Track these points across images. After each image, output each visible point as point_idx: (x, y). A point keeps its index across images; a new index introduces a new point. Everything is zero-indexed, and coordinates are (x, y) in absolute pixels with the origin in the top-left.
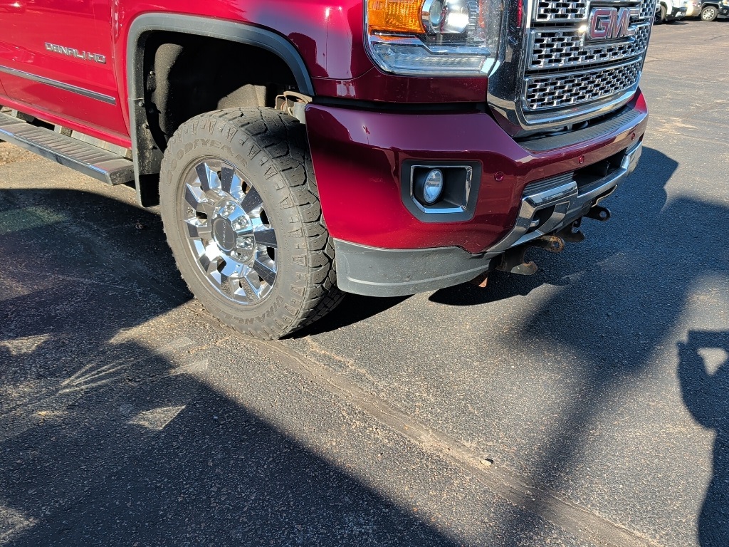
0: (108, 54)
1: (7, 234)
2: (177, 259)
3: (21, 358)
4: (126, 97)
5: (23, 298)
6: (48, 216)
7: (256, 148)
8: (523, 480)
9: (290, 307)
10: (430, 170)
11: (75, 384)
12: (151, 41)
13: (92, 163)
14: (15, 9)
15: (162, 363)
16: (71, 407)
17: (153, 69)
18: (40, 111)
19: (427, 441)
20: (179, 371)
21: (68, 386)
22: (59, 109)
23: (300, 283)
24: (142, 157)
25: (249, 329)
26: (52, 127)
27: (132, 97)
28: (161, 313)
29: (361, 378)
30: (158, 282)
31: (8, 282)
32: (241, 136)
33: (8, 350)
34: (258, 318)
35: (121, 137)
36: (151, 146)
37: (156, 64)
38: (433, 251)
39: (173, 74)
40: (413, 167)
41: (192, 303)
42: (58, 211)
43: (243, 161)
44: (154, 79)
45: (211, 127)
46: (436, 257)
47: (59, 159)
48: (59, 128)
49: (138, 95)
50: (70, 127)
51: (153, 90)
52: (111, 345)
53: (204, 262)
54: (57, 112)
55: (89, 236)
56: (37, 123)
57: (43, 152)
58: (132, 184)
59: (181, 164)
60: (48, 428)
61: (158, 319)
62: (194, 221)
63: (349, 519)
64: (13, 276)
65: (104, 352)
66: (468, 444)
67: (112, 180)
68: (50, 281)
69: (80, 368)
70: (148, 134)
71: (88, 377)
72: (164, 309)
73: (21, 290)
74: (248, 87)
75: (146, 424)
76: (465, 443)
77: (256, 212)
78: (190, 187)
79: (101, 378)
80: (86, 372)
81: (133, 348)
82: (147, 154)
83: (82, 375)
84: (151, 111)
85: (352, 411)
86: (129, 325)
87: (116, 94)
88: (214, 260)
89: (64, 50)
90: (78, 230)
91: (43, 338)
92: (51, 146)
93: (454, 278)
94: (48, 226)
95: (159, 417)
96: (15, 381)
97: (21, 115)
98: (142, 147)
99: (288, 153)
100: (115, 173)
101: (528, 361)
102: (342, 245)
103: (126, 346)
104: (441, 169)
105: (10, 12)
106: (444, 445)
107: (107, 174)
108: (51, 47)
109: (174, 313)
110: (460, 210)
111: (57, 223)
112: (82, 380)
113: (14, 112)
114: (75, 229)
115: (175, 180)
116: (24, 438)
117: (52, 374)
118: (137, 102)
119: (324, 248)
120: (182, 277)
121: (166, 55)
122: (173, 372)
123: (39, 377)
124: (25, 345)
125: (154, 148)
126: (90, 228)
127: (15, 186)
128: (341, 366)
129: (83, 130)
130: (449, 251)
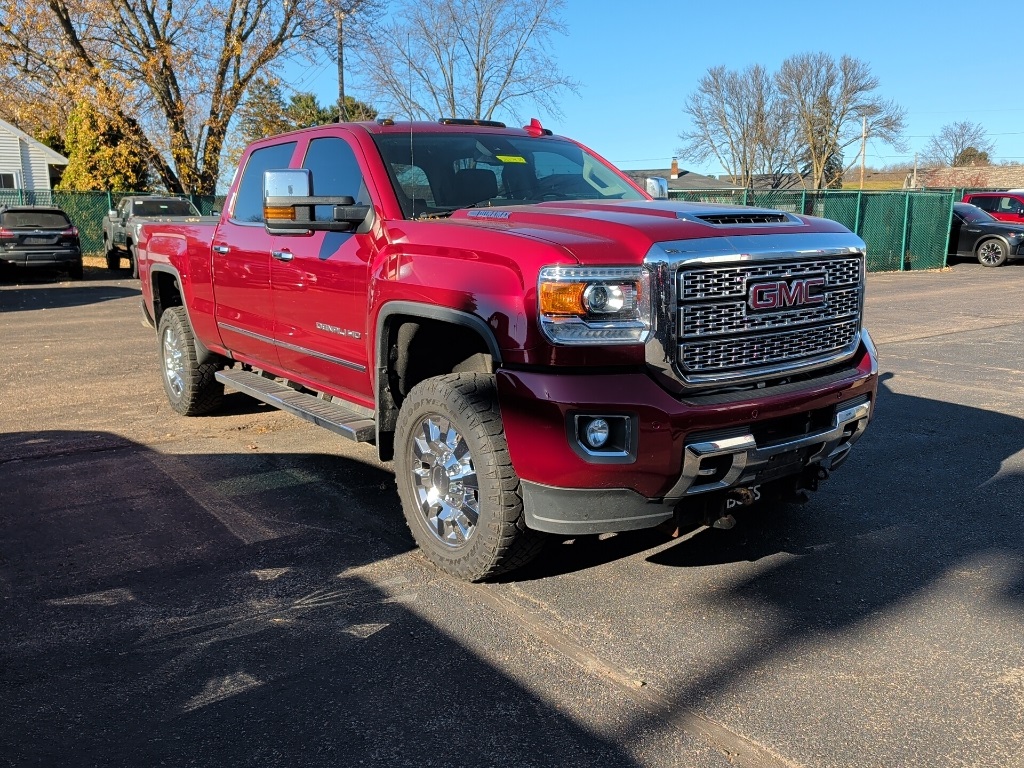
0: (363, 332)
1: (266, 492)
2: (404, 506)
3: (265, 583)
4: (374, 365)
5: (274, 540)
6: (302, 477)
7: (464, 405)
8: (669, 699)
9: (488, 545)
10: (594, 419)
11: (306, 603)
12: (394, 322)
13: (343, 423)
14: (298, 289)
15: (378, 593)
16: (300, 618)
17: (396, 343)
18: (306, 379)
19: (592, 665)
20: (391, 600)
21: (299, 604)
22: (326, 379)
23: (494, 521)
24: (382, 415)
25: (457, 569)
26: (315, 394)
27: (378, 366)
28: (386, 557)
29: (551, 617)
30: (390, 534)
31: (262, 528)
32: (454, 395)
33: (256, 576)
34: (464, 558)
35: (368, 400)
36: (391, 407)
37: (399, 339)
38: (606, 492)
39: (411, 348)
40: (577, 416)
41: (417, 552)
42: (313, 473)
43: (455, 416)
44: (396, 352)
45: (434, 388)
46: (611, 498)
47: (317, 421)
48: (321, 394)
49: (382, 363)
50: (330, 394)
51: (396, 359)
52: (339, 578)
53: (426, 507)
54: (324, 380)
55: (336, 494)
56: (304, 390)
57: (304, 415)
58: (373, 442)
59: (411, 420)
60: (279, 629)
61: (382, 562)
62: (420, 471)
63: (499, 706)
64: (267, 523)
65: (331, 583)
66: (628, 671)
67: (358, 437)
68: (297, 529)
69: (310, 593)
70: (389, 397)
71: (316, 599)
72: (389, 555)
73: (272, 534)
74: (479, 355)
75: (355, 633)
76: (627, 670)
77: (467, 459)
78: (418, 440)
79: (327, 601)
80: (314, 596)
81: (356, 581)
82: (387, 414)
83: (311, 598)
84: (393, 377)
85: (532, 639)
86: (356, 565)
87: (366, 364)
88: (434, 506)
89: (330, 328)
90: (327, 489)
91: (284, 570)
92: (312, 410)
93: (634, 521)
94: (303, 485)
95: (367, 630)
96: (259, 598)
97: (291, 384)
98: (383, 408)
99: (490, 408)
100: (360, 432)
101: (722, 614)
102: (527, 484)
103: (351, 580)
104: (606, 419)
105: (293, 290)
106: (606, 670)
107: (355, 432)
108: (320, 326)
109: (397, 559)
110: (625, 453)
111: (310, 483)
112: (311, 601)
113: (286, 381)
114: (325, 488)
115: (406, 435)
116: (261, 634)
117: (288, 595)
118: (381, 370)
119: (515, 489)
120: (408, 524)
121: (406, 332)
122: (385, 601)
123: (278, 596)
124: (271, 574)
125: (394, 408)
126: (338, 487)
127: (278, 451)
128: (535, 607)
129: (340, 395)
130: (623, 493)
